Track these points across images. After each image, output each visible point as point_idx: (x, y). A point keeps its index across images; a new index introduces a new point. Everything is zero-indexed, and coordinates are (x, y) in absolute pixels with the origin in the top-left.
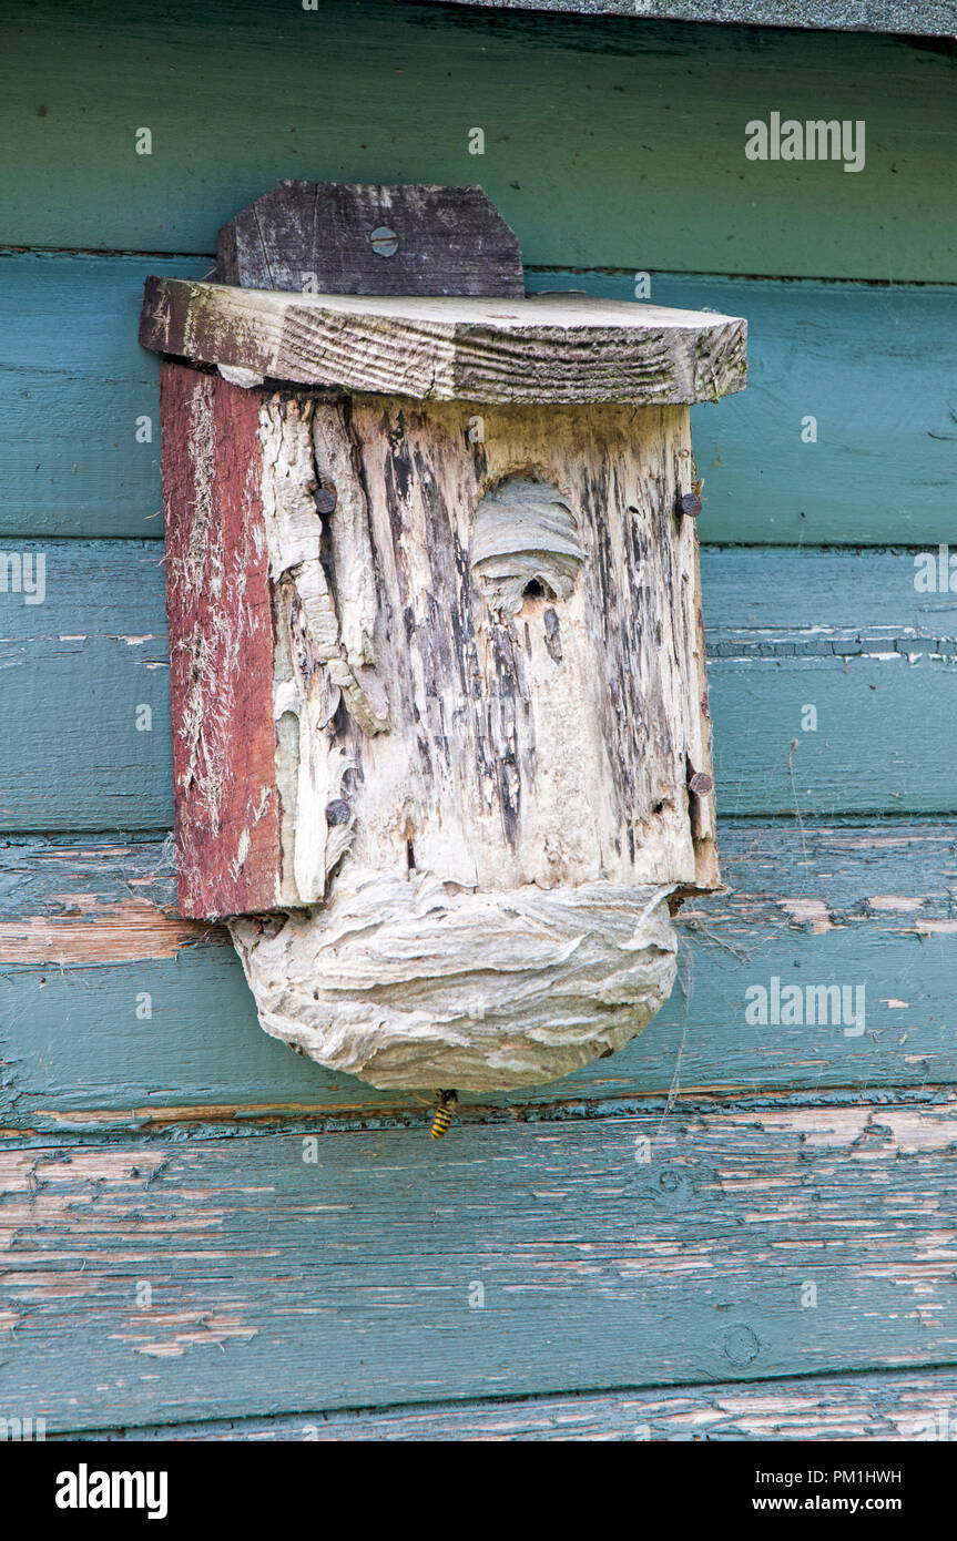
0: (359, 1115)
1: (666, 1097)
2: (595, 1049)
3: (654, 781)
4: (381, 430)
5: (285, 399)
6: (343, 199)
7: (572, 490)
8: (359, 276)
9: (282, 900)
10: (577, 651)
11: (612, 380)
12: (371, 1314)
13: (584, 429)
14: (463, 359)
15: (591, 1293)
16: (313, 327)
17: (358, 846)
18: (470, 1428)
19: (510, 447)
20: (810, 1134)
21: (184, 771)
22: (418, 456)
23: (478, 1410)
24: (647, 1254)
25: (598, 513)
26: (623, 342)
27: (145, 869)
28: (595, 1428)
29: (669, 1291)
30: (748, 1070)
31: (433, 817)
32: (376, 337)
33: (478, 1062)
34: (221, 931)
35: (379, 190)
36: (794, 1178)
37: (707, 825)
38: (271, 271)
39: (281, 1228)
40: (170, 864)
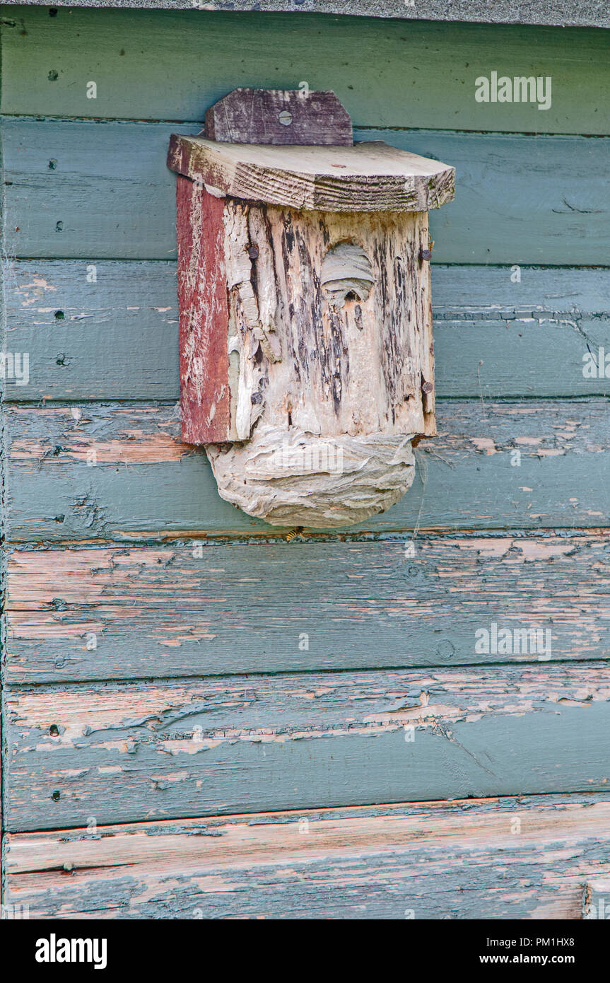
0: (265, 536)
1: (413, 532)
2: (375, 510)
3: (405, 386)
4: (280, 219)
5: (236, 204)
6: (266, 97)
7: (370, 249)
8: (273, 135)
9: (230, 437)
10: (370, 325)
11: (388, 201)
12: (269, 630)
13: (376, 220)
14: (319, 191)
15: (375, 623)
16: (249, 173)
17: (265, 413)
18: (315, 684)
19: (341, 229)
20: (482, 551)
21: (185, 373)
22: (297, 232)
23: (319, 676)
24: (401, 606)
25: (381, 260)
26: (394, 183)
27: (166, 419)
28: (374, 686)
29: (411, 623)
30: (453, 520)
31: (301, 402)
32: (278, 179)
33: (320, 515)
34: (201, 449)
35: (284, 93)
36: (474, 572)
37: (431, 406)
38: (231, 133)
39: (228, 588)
40: (178, 417)
